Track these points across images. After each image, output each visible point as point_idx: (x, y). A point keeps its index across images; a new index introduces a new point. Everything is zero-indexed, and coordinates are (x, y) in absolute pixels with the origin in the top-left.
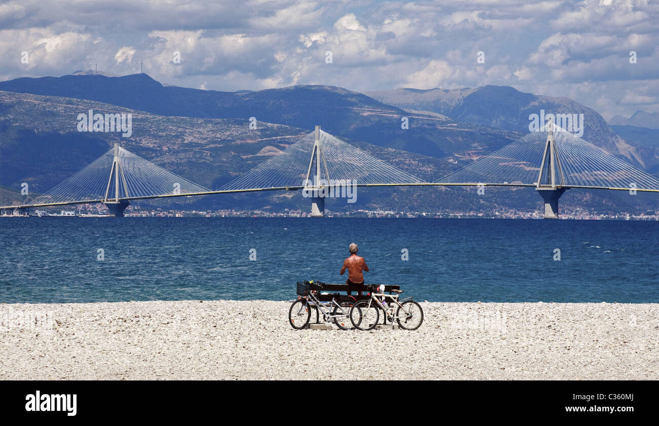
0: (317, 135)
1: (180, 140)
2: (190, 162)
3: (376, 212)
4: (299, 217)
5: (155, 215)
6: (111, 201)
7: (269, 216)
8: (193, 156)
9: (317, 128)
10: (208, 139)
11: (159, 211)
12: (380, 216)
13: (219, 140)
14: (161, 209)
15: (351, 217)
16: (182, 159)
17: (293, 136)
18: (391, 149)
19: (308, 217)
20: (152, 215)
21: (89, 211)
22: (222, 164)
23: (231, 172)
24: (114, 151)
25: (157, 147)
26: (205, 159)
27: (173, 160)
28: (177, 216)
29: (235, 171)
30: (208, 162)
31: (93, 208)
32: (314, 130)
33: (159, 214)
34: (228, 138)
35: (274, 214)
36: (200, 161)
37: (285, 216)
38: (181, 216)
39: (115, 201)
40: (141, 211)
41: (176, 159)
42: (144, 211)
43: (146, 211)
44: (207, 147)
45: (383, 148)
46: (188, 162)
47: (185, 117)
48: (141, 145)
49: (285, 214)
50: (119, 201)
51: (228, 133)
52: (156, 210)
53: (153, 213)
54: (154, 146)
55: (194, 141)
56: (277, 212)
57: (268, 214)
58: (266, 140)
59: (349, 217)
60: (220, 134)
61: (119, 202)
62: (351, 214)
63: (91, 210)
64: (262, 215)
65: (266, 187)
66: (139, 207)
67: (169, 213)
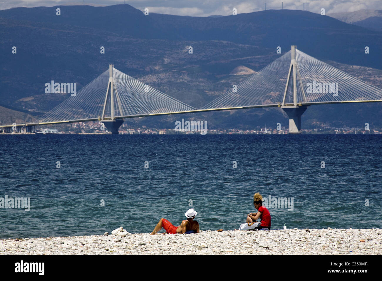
0: (293, 54)
1: (160, 61)
2: (170, 82)
3: (342, 129)
4: (270, 134)
5: (141, 132)
6: (107, 119)
7: (243, 133)
8: (172, 76)
9: (293, 47)
10: (185, 60)
11: (144, 129)
12: (347, 132)
13: (196, 60)
14: (146, 127)
15: (319, 133)
16: (162, 79)
17: (262, 56)
18: (356, 66)
19: (279, 133)
20: (138, 132)
21: (83, 128)
22: (198, 84)
23: (207, 92)
24: (109, 73)
25: (140, 68)
26: (183, 79)
27: (155, 80)
28: (160, 133)
29: (210, 90)
30: (185, 81)
31: (86, 126)
32: (290, 49)
33: (144, 131)
34: (204, 59)
35: (248, 131)
36: (179, 81)
37: (258, 133)
38: (164, 134)
39: (110, 119)
40: (128, 129)
41: (157, 79)
42: (131, 129)
43: (133, 128)
44: (185, 68)
45: (347, 65)
46: (168, 82)
47: (164, 40)
48: (126, 66)
49: (258, 131)
50: (114, 119)
51: (203, 54)
52: (141, 128)
53: (139, 131)
54: (137, 67)
55: (173, 62)
56: (250, 129)
57: (242, 131)
58: (238, 60)
59: (317, 133)
60: (196, 55)
61: (115, 121)
62: (319, 131)
63: (84, 127)
64: (237, 132)
65: (246, 105)
66: (127, 125)
67: (153, 130)
